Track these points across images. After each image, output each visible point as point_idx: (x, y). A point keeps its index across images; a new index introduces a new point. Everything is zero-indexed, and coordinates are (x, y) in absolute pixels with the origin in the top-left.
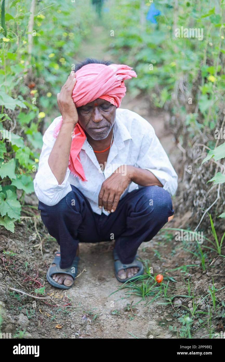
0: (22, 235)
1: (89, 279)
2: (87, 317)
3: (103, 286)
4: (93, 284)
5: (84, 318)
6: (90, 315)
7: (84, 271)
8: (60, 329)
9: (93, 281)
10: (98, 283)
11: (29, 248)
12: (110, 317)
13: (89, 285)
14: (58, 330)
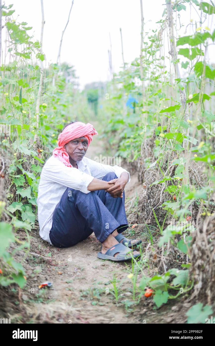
0: (36, 234)
1: (79, 255)
2: (77, 269)
3: (88, 257)
4: (82, 257)
5: (75, 269)
6: (79, 269)
7: (77, 252)
8: (61, 274)
9: (82, 256)
10: (85, 256)
11: (41, 241)
12: (92, 269)
13: (80, 257)
14: (60, 275)
